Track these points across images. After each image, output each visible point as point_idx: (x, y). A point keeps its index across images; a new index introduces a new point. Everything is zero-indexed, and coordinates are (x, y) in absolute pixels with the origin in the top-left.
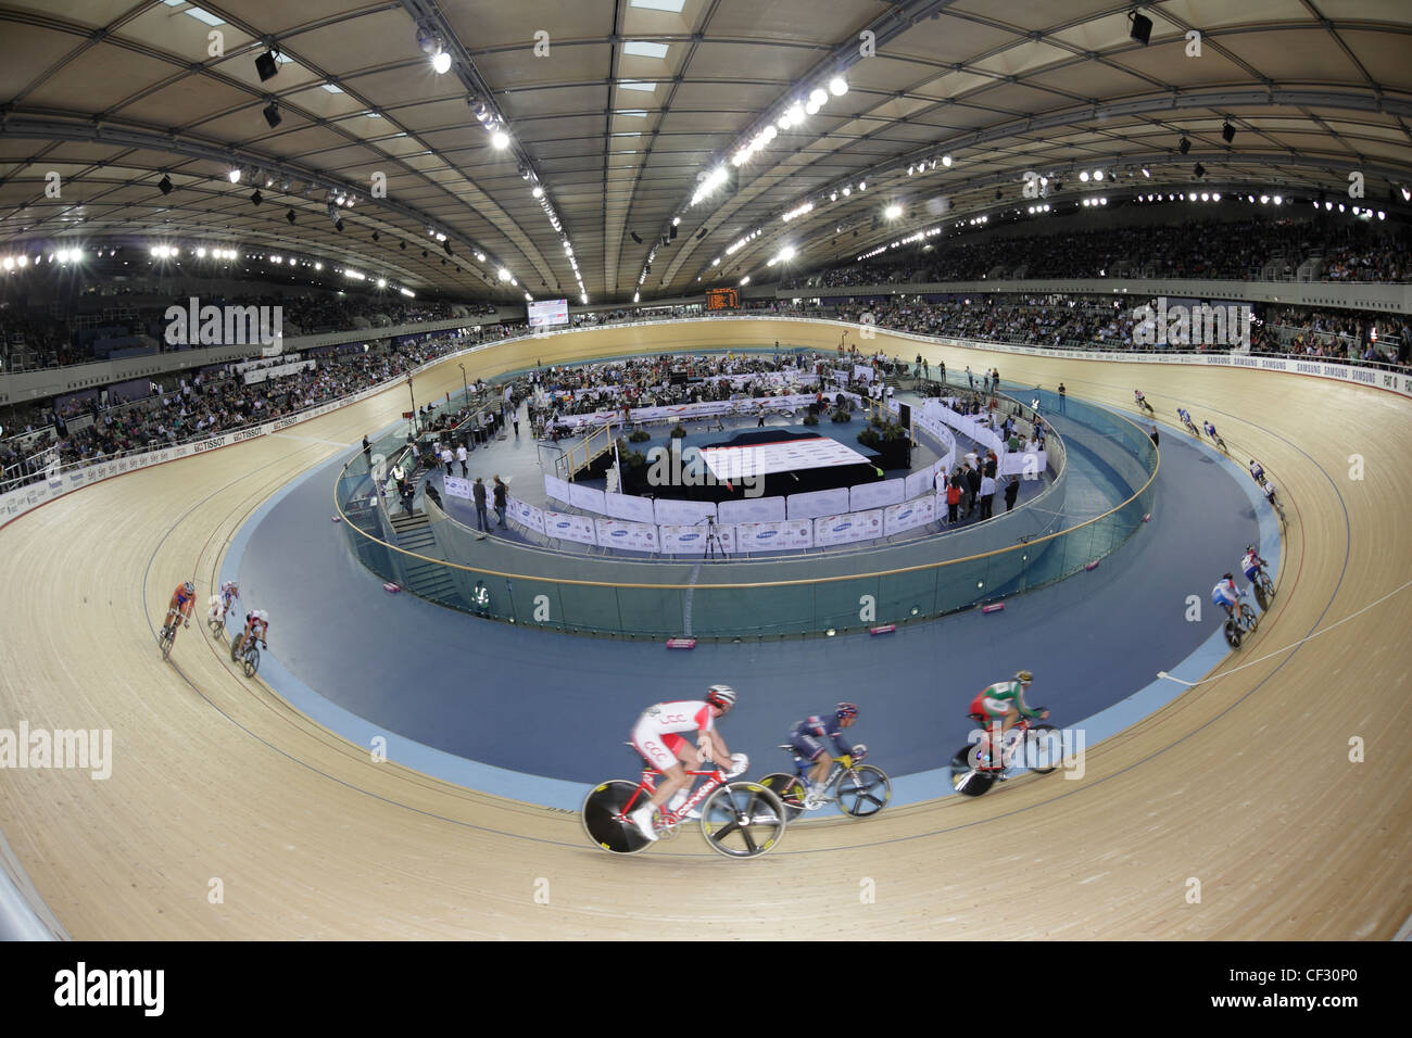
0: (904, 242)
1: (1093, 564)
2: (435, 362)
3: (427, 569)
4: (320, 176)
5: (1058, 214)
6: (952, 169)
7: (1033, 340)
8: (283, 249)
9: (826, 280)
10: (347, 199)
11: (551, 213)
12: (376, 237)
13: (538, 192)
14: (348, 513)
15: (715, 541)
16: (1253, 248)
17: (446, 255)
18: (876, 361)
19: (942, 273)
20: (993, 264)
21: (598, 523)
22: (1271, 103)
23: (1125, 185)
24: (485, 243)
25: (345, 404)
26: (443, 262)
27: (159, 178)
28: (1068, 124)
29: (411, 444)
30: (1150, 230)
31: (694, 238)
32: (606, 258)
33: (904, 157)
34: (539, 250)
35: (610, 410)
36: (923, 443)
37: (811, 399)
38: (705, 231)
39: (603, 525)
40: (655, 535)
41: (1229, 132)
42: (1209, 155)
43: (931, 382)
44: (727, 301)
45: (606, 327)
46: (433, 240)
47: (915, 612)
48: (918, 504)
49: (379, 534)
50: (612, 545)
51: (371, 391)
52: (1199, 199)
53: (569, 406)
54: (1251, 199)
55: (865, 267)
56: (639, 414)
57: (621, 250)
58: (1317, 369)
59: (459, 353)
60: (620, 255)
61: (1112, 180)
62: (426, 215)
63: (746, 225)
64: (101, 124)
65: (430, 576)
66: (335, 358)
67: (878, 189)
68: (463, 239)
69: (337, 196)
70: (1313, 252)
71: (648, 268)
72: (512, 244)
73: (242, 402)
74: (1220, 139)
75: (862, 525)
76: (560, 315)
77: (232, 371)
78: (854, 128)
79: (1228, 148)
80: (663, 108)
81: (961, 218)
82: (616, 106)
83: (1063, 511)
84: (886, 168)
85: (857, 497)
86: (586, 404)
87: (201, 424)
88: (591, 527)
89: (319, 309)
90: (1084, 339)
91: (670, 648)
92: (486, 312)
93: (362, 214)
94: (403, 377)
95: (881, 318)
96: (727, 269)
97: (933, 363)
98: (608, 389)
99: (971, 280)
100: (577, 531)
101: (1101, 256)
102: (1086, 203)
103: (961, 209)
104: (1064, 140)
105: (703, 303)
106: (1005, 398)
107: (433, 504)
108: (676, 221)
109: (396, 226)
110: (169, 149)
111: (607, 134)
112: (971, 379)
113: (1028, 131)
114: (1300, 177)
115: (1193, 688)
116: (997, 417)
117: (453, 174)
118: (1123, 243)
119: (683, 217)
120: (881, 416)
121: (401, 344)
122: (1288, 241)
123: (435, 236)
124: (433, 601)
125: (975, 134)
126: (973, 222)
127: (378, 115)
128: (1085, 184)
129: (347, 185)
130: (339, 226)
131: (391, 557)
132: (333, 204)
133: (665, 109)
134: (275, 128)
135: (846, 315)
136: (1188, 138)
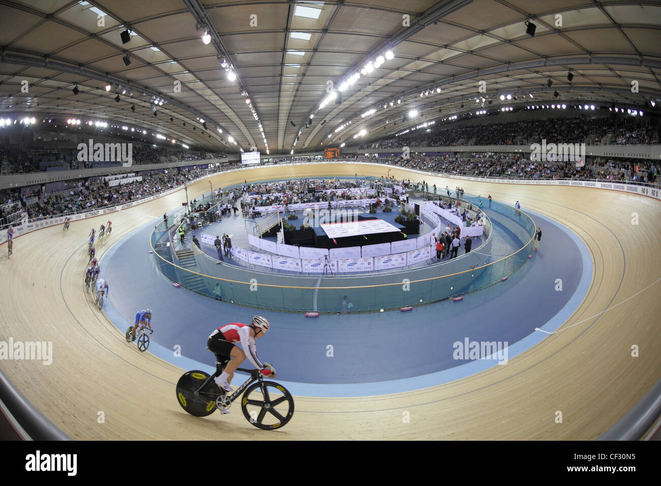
0: (418, 127)
1: (504, 278)
2: (198, 179)
3: (194, 277)
4: (148, 90)
5: (489, 115)
6: (441, 94)
7: (477, 174)
8: (129, 124)
9: (381, 145)
10: (159, 101)
11: (253, 111)
12: (172, 120)
13: (248, 101)
14: (156, 249)
15: (328, 267)
16: (580, 130)
17: (204, 129)
18: (403, 183)
19: (435, 142)
20: (459, 138)
21: (273, 257)
22: (590, 63)
23: (521, 101)
24: (222, 124)
25: (155, 198)
26: (203, 133)
27: (73, 87)
28: (495, 73)
29: (186, 218)
30: (533, 122)
31: (320, 124)
32: (279, 133)
33: (418, 88)
34: (247, 128)
35: (279, 204)
36: (425, 222)
37: (374, 201)
38: (325, 121)
39: (275, 259)
40: (300, 264)
41: (570, 77)
42: (561, 87)
43: (429, 193)
44: (334, 154)
45: (278, 165)
46: (198, 122)
47: (421, 301)
48: (423, 251)
49: (171, 260)
50: (280, 268)
51: (167, 192)
52: (556, 107)
53: (260, 202)
54: (580, 107)
55: (399, 139)
56: (293, 207)
57: (286, 129)
58: (610, 186)
59: (209, 176)
60: (285, 131)
61: (515, 99)
62: (195, 110)
63: (344, 119)
64: (48, 60)
65: (195, 280)
66: (151, 176)
67: (406, 103)
68: (212, 122)
69: (155, 100)
70: (609, 131)
71: (298, 138)
72: (235, 126)
73: (107, 195)
74: (566, 80)
75: (397, 260)
76: (256, 159)
77: (103, 180)
78: (396, 74)
79: (570, 84)
80: (307, 63)
81: (444, 117)
82: (286, 62)
83: (490, 254)
84: (410, 93)
85: (394, 247)
86: (268, 201)
87: (89, 204)
88: (270, 260)
89: (144, 152)
90: (501, 173)
91: (307, 316)
92: (222, 157)
93: (166, 109)
94: (183, 186)
95: (406, 163)
96: (335, 139)
97: (430, 185)
98: (278, 195)
99: (449, 146)
100: (264, 261)
101: (510, 134)
102: (503, 110)
103: (444, 113)
104: (494, 80)
105: (323, 155)
106: (464, 201)
107: (196, 246)
108: (312, 117)
109: (181, 115)
110: (79, 74)
111: (281, 75)
112: (448, 193)
113: (477, 76)
114: (604, 97)
115: (551, 335)
116: (460, 210)
117: (209, 92)
118: (520, 129)
119: (315, 115)
120: (405, 209)
121: (182, 171)
122: (597, 127)
123: (199, 120)
124: (196, 292)
125: (452, 78)
126: (450, 119)
127: (176, 63)
128: (502, 101)
129: (160, 94)
130: (155, 114)
131: (176, 270)
132: (153, 103)
133: (309, 64)
134: (128, 67)
135: (390, 162)
136: (552, 80)
